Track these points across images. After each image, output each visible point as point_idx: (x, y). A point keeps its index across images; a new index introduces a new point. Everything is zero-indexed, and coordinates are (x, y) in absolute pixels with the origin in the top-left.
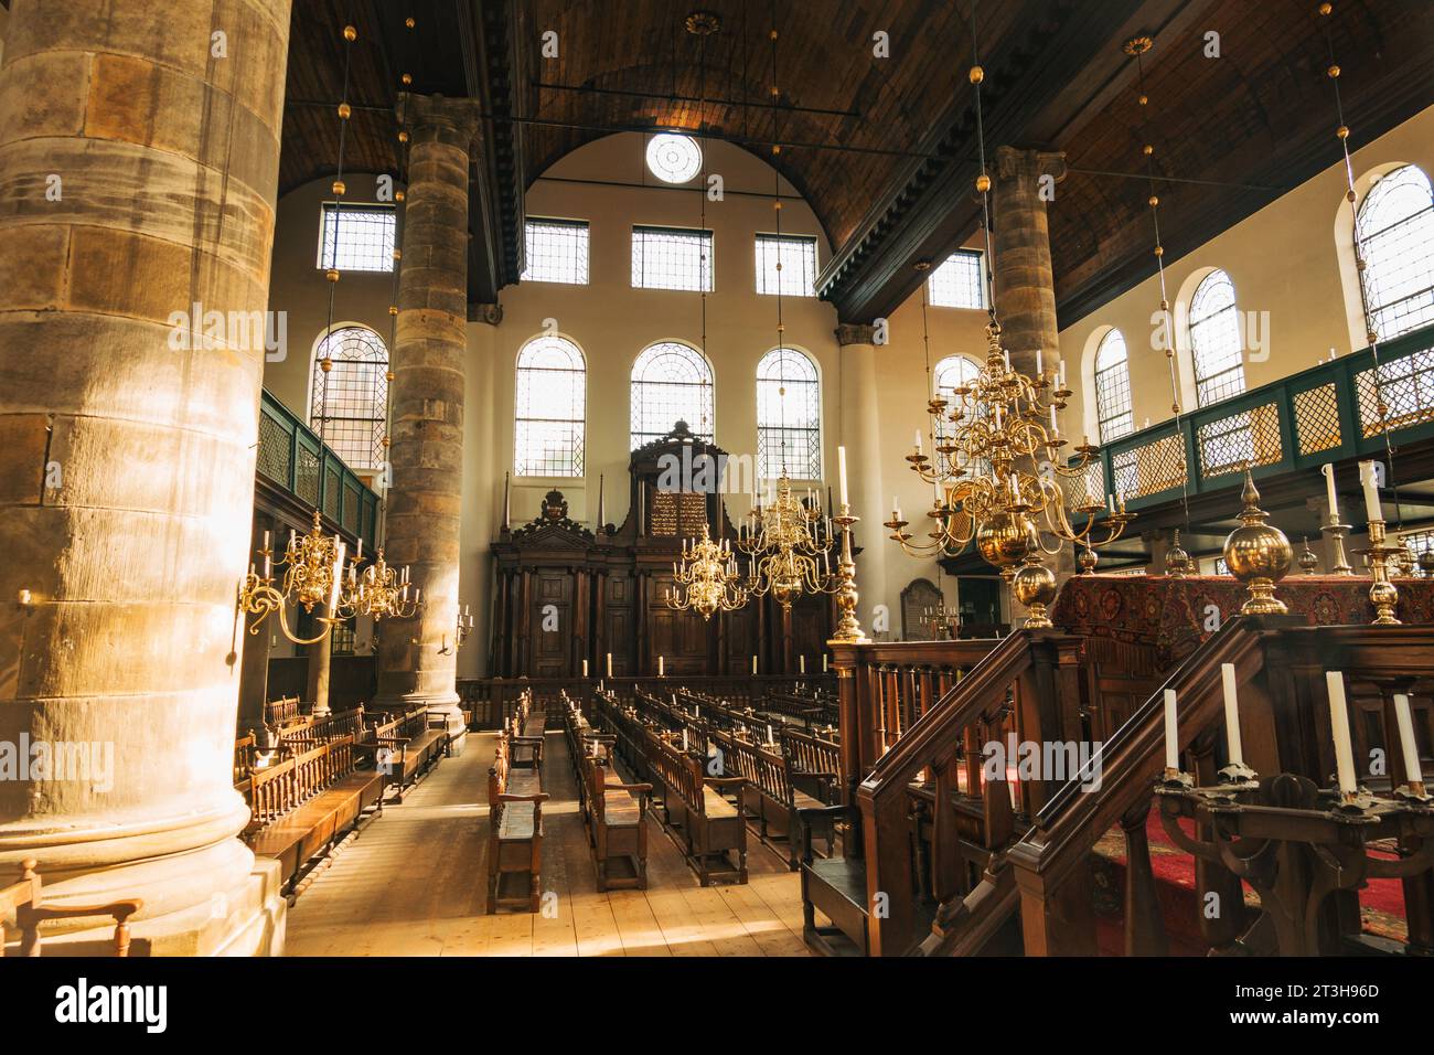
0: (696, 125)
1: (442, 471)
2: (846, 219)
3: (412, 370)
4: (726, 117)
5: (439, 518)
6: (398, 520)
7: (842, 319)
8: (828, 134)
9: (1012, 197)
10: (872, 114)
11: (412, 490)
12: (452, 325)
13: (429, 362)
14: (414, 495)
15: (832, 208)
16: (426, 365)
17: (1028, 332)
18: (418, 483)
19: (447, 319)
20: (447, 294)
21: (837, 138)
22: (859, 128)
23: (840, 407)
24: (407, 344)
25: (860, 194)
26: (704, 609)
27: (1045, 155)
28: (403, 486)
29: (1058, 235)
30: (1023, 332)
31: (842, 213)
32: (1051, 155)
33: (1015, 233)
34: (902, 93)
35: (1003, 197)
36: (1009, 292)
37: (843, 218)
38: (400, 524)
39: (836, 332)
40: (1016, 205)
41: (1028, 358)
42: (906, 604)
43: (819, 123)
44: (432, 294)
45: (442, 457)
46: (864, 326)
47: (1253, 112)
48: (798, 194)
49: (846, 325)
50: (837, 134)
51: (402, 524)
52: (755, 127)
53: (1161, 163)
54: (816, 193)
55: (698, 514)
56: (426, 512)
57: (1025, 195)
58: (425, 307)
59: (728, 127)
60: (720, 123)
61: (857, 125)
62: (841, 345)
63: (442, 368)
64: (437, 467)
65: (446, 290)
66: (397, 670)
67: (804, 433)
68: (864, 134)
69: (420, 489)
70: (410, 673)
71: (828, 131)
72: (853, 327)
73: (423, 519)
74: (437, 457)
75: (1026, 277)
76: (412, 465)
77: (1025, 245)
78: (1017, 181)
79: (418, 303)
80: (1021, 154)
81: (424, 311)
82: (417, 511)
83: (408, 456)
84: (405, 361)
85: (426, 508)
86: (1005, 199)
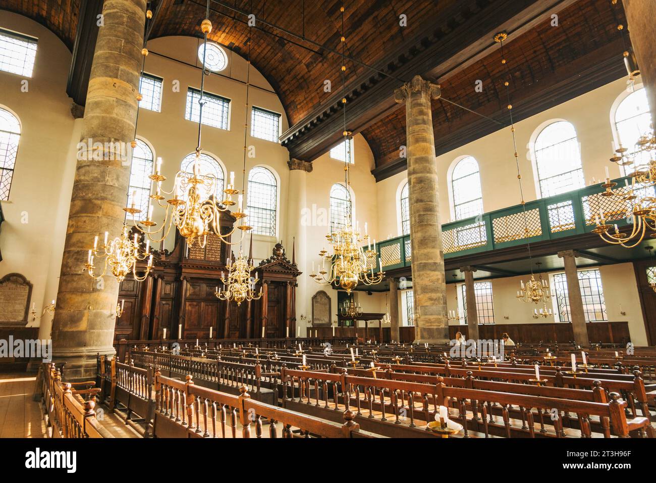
0: (227, 43)
1: (120, 189)
2: (302, 107)
3: (103, 117)
4: (245, 43)
5: (115, 221)
6: (85, 219)
7: (291, 157)
8: (300, 62)
9: (419, 101)
10: (330, 55)
11: (97, 199)
12: (133, 94)
13: (117, 114)
14: (98, 202)
15: (294, 101)
16: (114, 116)
17: (427, 165)
18: (102, 195)
19: (131, 89)
20: (132, 73)
21: (305, 65)
22: (321, 62)
23: (288, 200)
24: (100, 99)
25: (313, 95)
26: (238, 299)
27: (432, 85)
28: (90, 195)
29: (389, 135)
30: (425, 165)
31: (300, 104)
32: (435, 86)
33: (420, 117)
34: (351, 47)
35: (414, 100)
36: (417, 145)
37: (299, 107)
38: (85, 222)
39: (288, 162)
40: (421, 105)
41: (427, 177)
42: (314, 303)
43: (298, 56)
44: (122, 70)
45: (120, 179)
46: (303, 161)
47: (492, 92)
48: (273, 91)
49: (295, 159)
50: (307, 63)
51: (87, 222)
52: (260, 51)
53: (445, 108)
54: (285, 92)
55: (216, 248)
56: (107, 215)
57: (425, 101)
58: (117, 77)
59: (244, 49)
60: (241, 45)
61: (320, 60)
62: (290, 170)
63: (125, 120)
64: (117, 185)
65: (131, 71)
66: (74, 329)
67: (268, 212)
68: (323, 65)
69: (103, 199)
70: (85, 332)
71: (301, 61)
72: (298, 161)
73: (105, 220)
74: (117, 179)
75: (426, 139)
76: (99, 182)
77: (425, 124)
78: (421, 94)
79: (111, 74)
80: (424, 82)
81: (115, 80)
82: (100, 214)
83: (96, 175)
84: (98, 110)
85: (106, 213)
86: (416, 101)
